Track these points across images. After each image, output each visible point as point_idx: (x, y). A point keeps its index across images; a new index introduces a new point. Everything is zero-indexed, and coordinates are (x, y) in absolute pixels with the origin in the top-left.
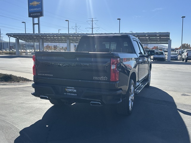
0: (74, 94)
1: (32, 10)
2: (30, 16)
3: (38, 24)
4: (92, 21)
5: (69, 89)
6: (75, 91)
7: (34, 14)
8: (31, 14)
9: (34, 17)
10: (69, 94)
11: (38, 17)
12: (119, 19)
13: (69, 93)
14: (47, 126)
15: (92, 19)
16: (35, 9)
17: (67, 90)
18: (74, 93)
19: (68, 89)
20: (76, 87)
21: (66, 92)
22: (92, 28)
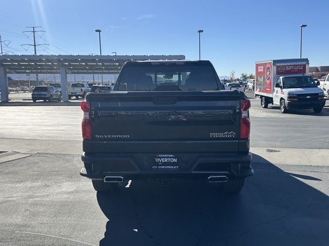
0: (172, 167)
4: (34, 32)
5: (163, 157)
6: (175, 160)
10: (163, 167)
13: (161, 165)
14: (136, 230)
15: (34, 27)
17: (158, 160)
18: (173, 164)
19: (160, 158)
20: (176, 153)
21: (157, 164)
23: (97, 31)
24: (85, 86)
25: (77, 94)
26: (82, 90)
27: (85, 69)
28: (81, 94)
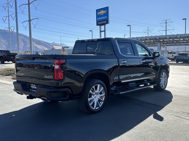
1: (99, 19)
2: (97, 25)
3: (104, 31)
4: (166, 23)
6: (36, 88)
7: (101, 23)
8: (99, 23)
9: (100, 25)
11: (104, 24)
12: (185, 19)
15: (166, 20)
16: (102, 18)
22: (166, 31)
23: (183, 19)
24: (176, 53)
25: (170, 58)
26: (173, 56)
27: (173, 43)
28: (172, 58)
